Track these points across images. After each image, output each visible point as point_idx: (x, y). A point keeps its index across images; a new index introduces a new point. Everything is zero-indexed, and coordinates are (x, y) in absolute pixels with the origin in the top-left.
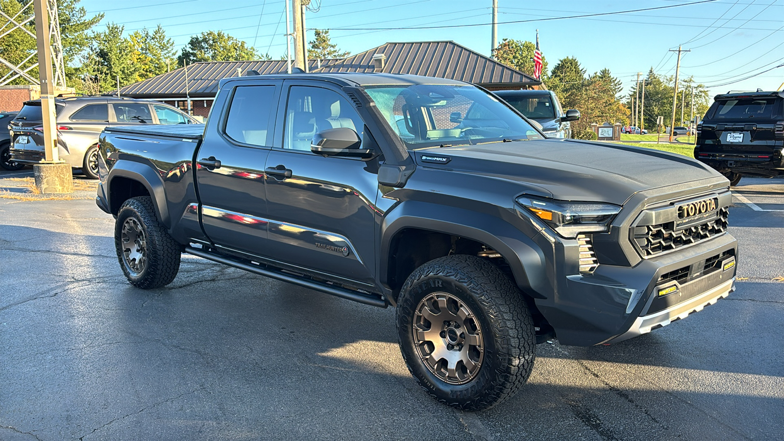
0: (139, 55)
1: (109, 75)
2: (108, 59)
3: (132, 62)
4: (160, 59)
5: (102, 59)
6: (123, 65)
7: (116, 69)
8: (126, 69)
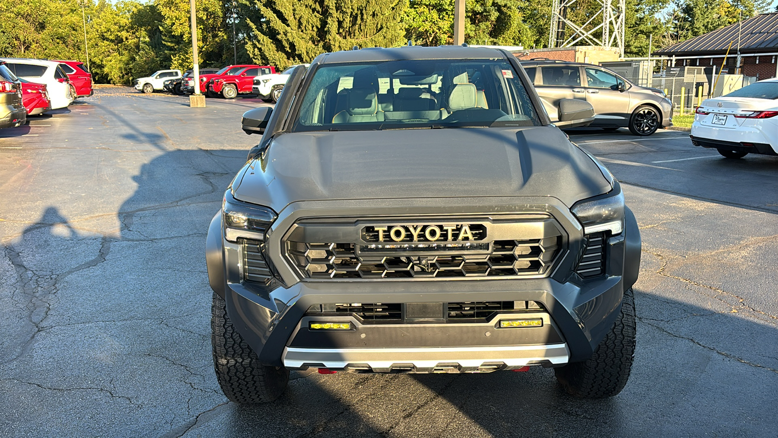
0: (728, 8)
1: (690, 31)
2: (693, 15)
3: (718, 16)
4: (751, 11)
5: (686, 14)
6: (708, 20)
7: (698, 24)
8: (710, 23)
